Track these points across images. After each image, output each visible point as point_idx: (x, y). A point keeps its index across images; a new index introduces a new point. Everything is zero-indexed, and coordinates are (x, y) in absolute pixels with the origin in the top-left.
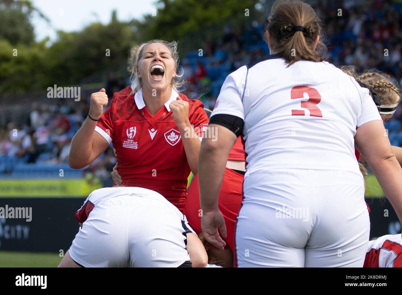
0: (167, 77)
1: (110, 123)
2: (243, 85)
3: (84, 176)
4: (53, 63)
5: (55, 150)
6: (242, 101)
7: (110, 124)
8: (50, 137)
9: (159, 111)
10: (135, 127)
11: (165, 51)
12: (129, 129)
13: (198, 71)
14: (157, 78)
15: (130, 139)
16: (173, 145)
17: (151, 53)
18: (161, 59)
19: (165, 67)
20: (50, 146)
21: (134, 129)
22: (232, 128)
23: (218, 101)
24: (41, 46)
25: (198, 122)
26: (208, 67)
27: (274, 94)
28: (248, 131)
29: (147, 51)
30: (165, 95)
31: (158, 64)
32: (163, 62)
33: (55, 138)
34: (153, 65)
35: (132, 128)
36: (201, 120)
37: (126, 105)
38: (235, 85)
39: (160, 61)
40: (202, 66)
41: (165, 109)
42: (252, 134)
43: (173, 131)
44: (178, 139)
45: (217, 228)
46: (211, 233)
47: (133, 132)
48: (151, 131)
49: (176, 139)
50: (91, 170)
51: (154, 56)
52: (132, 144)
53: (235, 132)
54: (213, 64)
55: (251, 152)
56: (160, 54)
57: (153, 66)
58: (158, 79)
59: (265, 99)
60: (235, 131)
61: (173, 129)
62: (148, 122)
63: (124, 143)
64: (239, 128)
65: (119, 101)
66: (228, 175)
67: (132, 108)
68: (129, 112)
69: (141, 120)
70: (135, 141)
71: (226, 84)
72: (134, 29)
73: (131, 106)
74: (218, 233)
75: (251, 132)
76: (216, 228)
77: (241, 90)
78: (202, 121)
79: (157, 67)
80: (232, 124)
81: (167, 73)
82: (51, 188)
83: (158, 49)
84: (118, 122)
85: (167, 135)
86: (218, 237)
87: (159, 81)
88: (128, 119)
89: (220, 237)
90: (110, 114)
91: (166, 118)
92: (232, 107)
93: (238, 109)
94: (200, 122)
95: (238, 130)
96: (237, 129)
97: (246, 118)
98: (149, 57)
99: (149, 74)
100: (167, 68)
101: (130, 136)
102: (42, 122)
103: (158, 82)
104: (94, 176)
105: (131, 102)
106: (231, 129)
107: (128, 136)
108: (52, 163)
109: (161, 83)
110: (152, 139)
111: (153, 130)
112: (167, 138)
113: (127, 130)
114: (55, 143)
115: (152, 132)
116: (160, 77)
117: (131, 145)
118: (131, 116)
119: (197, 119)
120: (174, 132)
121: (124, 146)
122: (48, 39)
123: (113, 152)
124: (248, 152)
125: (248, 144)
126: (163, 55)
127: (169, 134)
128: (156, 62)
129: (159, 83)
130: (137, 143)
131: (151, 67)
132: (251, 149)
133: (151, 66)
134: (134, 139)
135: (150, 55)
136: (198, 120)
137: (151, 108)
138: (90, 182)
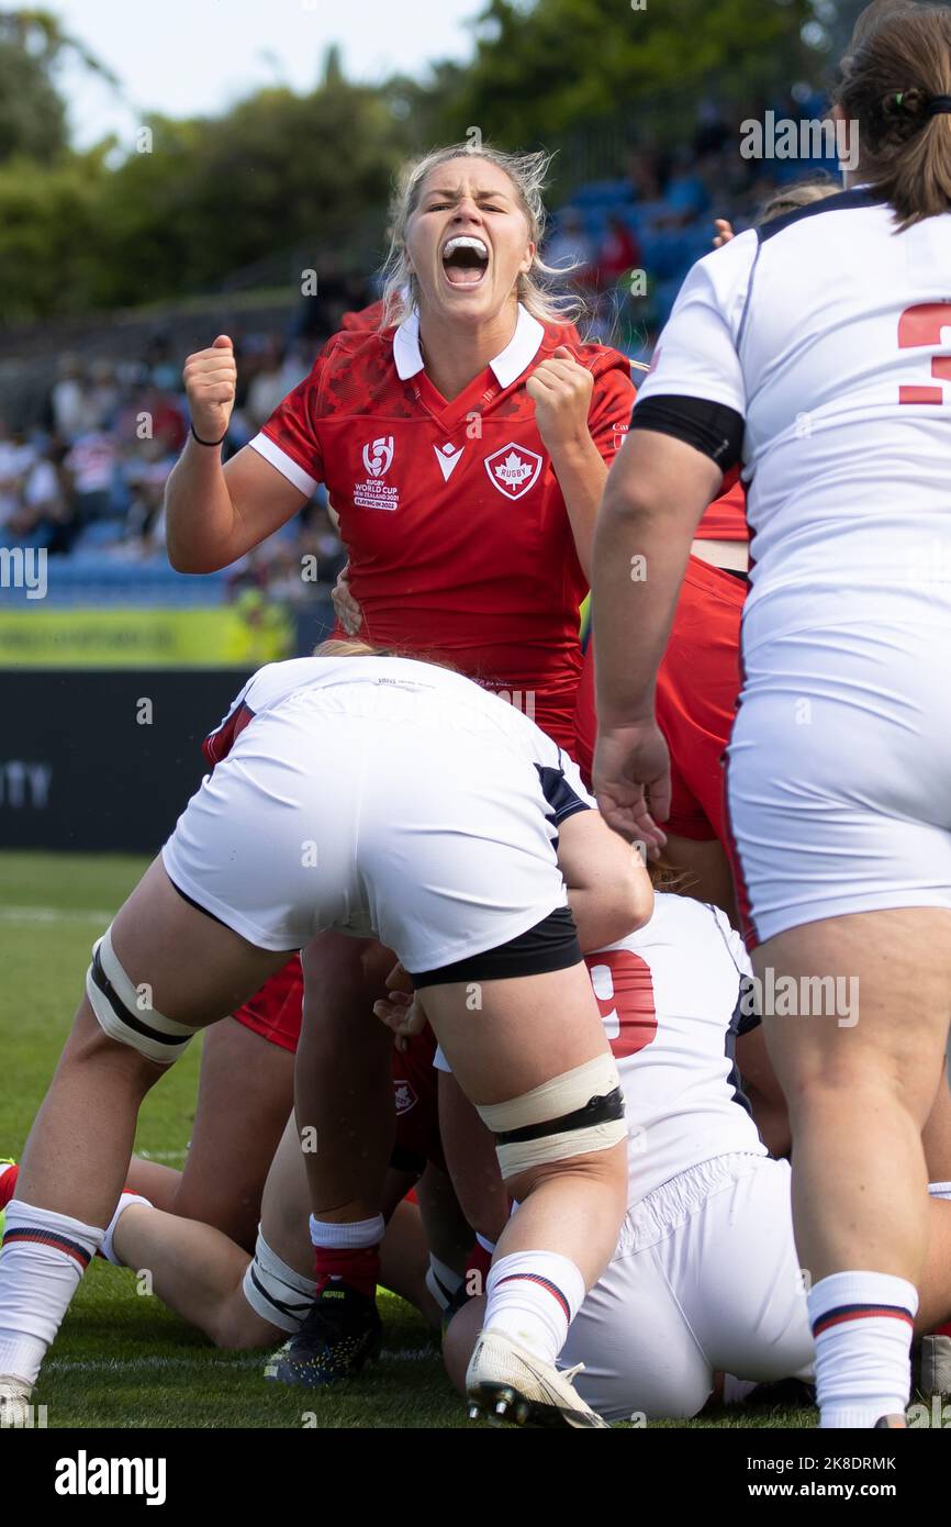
0: (497, 273)
1: (306, 424)
2: (740, 297)
3: (231, 597)
4: (130, 221)
5: (137, 511)
6: (737, 350)
7: (303, 428)
8: (118, 470)
9: (471, 386)
10: (391, 439)
11: (495, 189)
12: (371, 446)
13: (612, 248)
14: (465, 278)
15: (373, 478)
16: (514, 498)
17: (448, 194)
18: (479, 214)
19: (491, 241)
20: (118, 498)
21: (387, 444)
22: (704, 444)
23: (659, 352)
24: (90, 164)
25: (605, 418)
26: (646, 236)
27: (840, 332)
28: (758, 451)
29: (436, 188)
30: (493, 332)
31: (466, 232)
32: (485, 225)
33: (138, 471)
34: (449, 237)
35: (382, 441)
36: (613, 412)
37: (365, 361)
38: (714, 295)
39: (475, 222)
40: (624, 232)
41: (492, 380)
42: (769, 465)
43: (512, 449)
44: (531, 477)
45: (643, 786)
46: (622, 799)
47: (384, 453)
48: (441, 450)
49: (523, 477)
50: (255, 578)
51: (456, 204)
52: (381, 493)
53: (716, 455)
54: (660, 225)
55: (764, 523)
56: (476, 196)
57: (451, 239)
58: (467, 284)
59: (811, 347)
60: (714, 450)
61: (512, 444)
62: (433, 422)
63: (356, 493)
64: (726, 442)
65: (341, 350)
66: (708, 587)
67: (383, 372)
68: (372, 388)
69: (409, 416)
70: (389, 484)
71: (690, 293)
72: (398, 108)
73: (381, 367)
74: (644, 803)
75: (767, 454)
76: (638, 783)
77: (734, 316)
78: (616, 415)
79: (464, 242)
80: (704, 428)
81: (498, 263)
82: (122, 639)
83: (472, 181)
84: (338, 419)
85: (493, 464)
86: (642, 815)
87: (469, 292)
88: (367, 411)
89: (648, 816)
90: (310, 393)
91: (493, 409)
92: (704, 370)
93: (724, 380)
94: (608, 421)
95: (725, 447)
96: (721, 444)
97: (750, 409)
98: (439, 208)
99: (436, 266)
100: (497, 245)
101: (373, 467)
102: (91, 417)
103: (467, 294)
104: (267, 600)
105: (383, 354)
106: (699, 447)
107: (369, 470)
108: (126, 556)
109: (474, 297)
110: (446, 479)
111: (449, 448)
112: (494, 472)
113: (366, 448)
114: (138, 489)
115: (445, 454)
116: (475, 274)
117: (378, 498)
118: (377, 401)
119: (601, 409)
120: (518, 453)
121: (359, 501)
122: (111, 142)
123: (329, 520)
124: (757, 524)
125: (758, 496)
126: (488, 202)
127: (501, 461)
128: (460, 225)
129: (469, 297)
130: (395, 490)
131: (446, 244)
132: (768, 513)
133: (444, 240)
134: (389, 479)
135: (442, 200)
136: (605, 410)
137: (446, 373)
138: (253, 619)
